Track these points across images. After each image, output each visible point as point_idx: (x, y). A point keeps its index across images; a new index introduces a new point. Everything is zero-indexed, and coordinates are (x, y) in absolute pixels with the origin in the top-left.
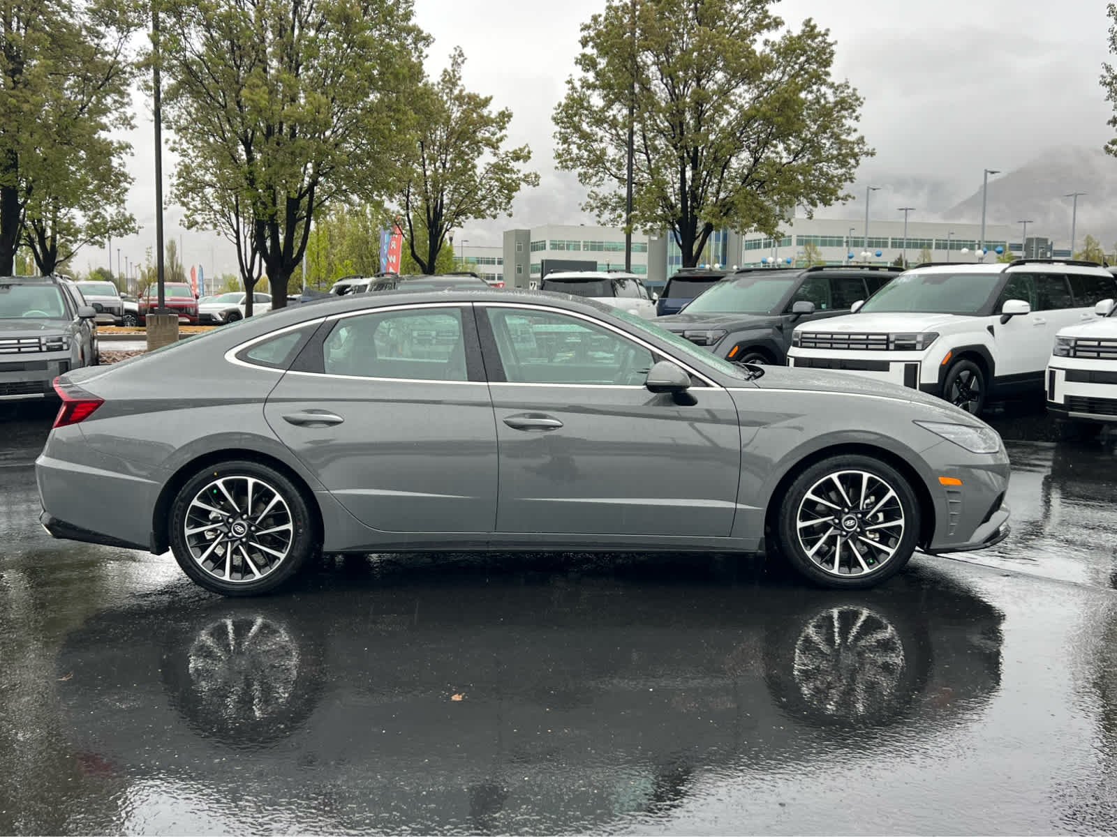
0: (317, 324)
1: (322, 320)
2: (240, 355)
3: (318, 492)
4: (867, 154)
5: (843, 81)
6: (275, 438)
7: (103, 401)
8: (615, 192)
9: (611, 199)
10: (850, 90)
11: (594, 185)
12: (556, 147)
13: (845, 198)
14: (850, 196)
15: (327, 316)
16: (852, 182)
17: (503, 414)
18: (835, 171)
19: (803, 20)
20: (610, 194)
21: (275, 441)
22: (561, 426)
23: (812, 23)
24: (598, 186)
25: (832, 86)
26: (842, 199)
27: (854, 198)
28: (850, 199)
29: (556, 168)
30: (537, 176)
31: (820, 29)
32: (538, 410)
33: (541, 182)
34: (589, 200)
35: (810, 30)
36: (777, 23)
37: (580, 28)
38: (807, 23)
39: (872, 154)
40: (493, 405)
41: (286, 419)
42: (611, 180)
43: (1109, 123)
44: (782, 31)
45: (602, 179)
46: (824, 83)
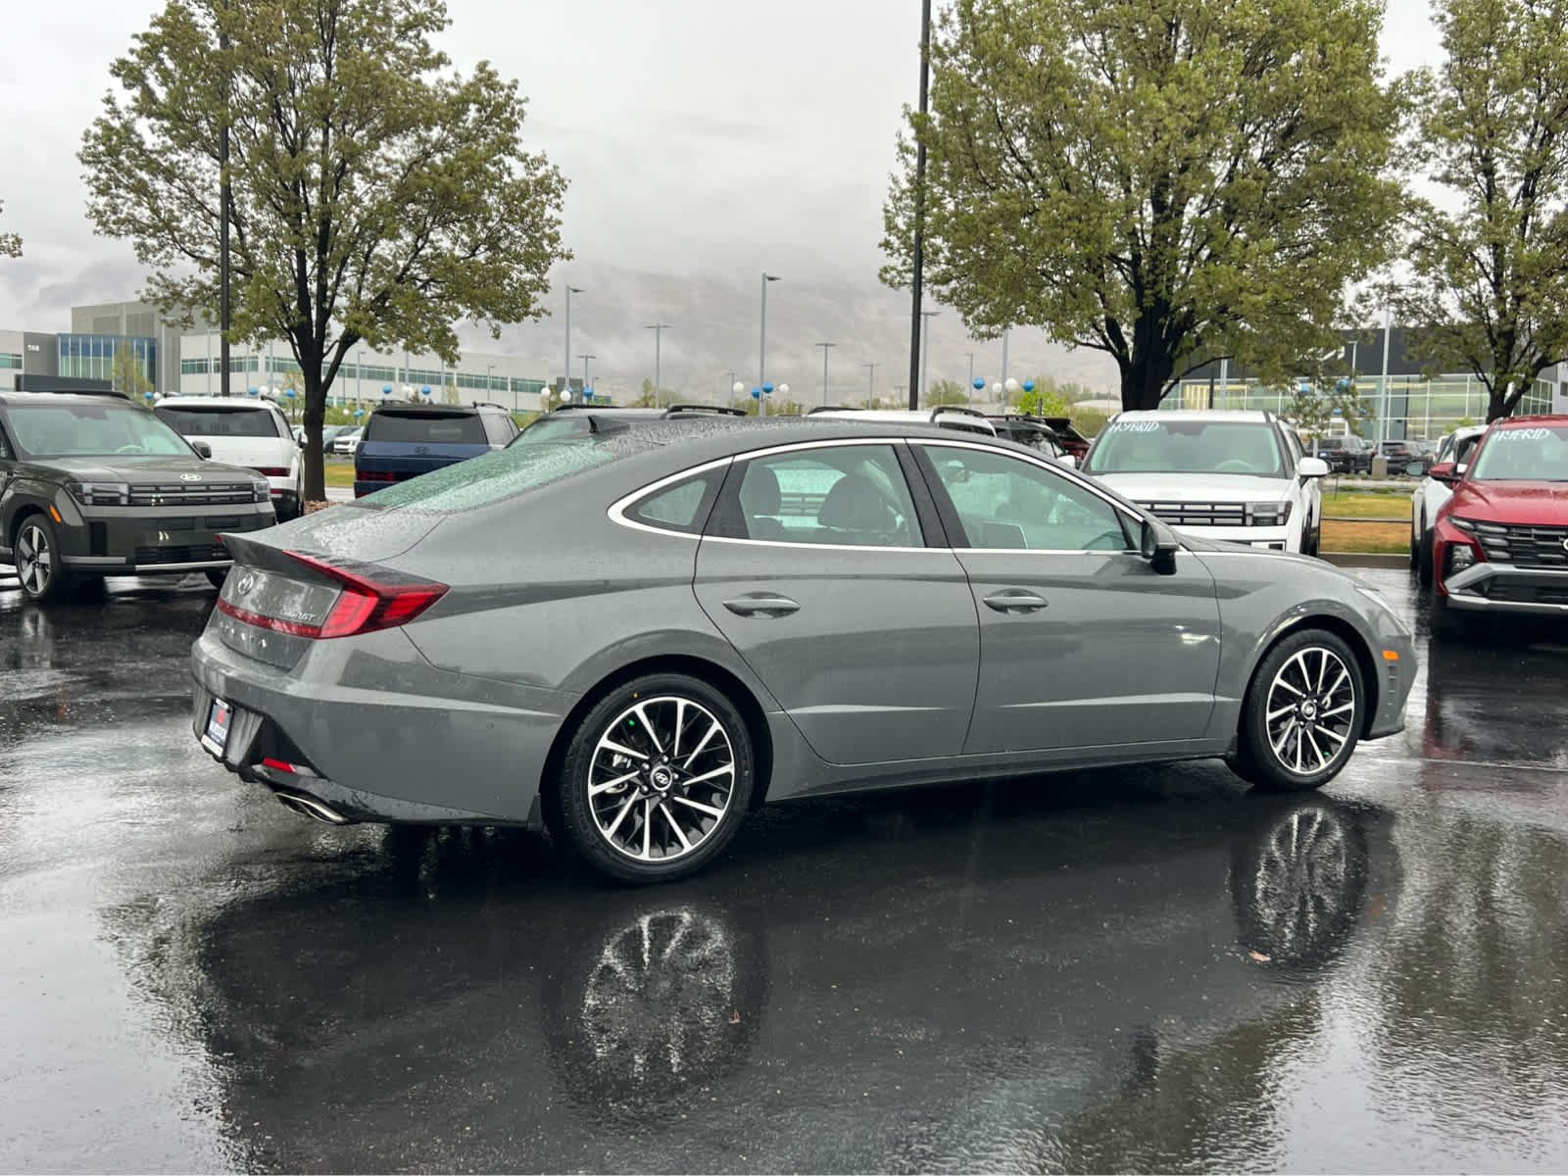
0: (724, 466)
1: (728, 461)
2: (628, 512)
3: (773, 713)
4: (562, 256)
5: (539, 154)
6: (718, 635)
7: (447, 588)
8: (191, 277)
9: (184, 288)
10: (550, 167)
11: (158, 263)
12: (91, 200)
13: (537, 314)
14: (544, 311)
15: (734, 455)
16: (546, 291)
17: (983, 592)
18: (520, 274)
19: (476, 63)
20: (184, 280)
21: (720, 640)
22: (1044, 606)
23: (489, 68)
24: (166, 265)
25: (523, 158)
26: (533, 314)
27: (550, 314)
28: (543, 315)
29: (96, 232)
30: (18, 241)
31: (504, 79)
32: (1017, 583)
33: (23, 248)
34: (149, 286)
35: (486, 77)
36: (440, 60)
37: (150, 21)
38: (482, 67)
39: (569, 257)
40: (968, 579)
41: (730, 608)
42: (183, 258)
43: (880, 245)
44: (445, 73)
45: (170, 256)
46: (513, 153)
